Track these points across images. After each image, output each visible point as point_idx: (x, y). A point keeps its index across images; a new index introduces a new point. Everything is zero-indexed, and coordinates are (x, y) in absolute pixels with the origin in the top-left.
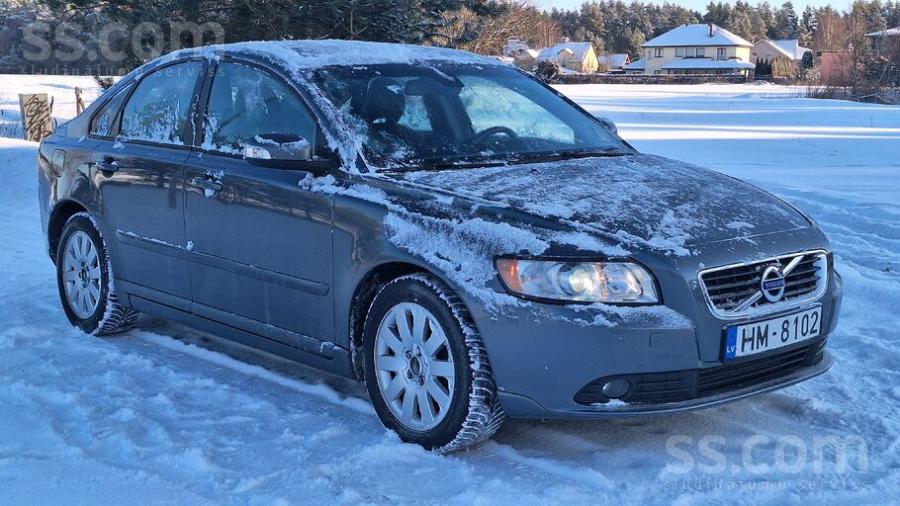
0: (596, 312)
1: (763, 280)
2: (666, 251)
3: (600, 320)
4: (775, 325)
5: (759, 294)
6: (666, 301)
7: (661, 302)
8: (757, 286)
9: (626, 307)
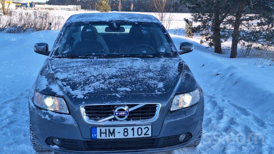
0: (47, 113)
1: (115, 111)
2: (74, 96)
3: (47, 117)
5: (113, 117)
6: (72, 114)
7: (70, 114)
8: (112, 113)
9: (58, 114)
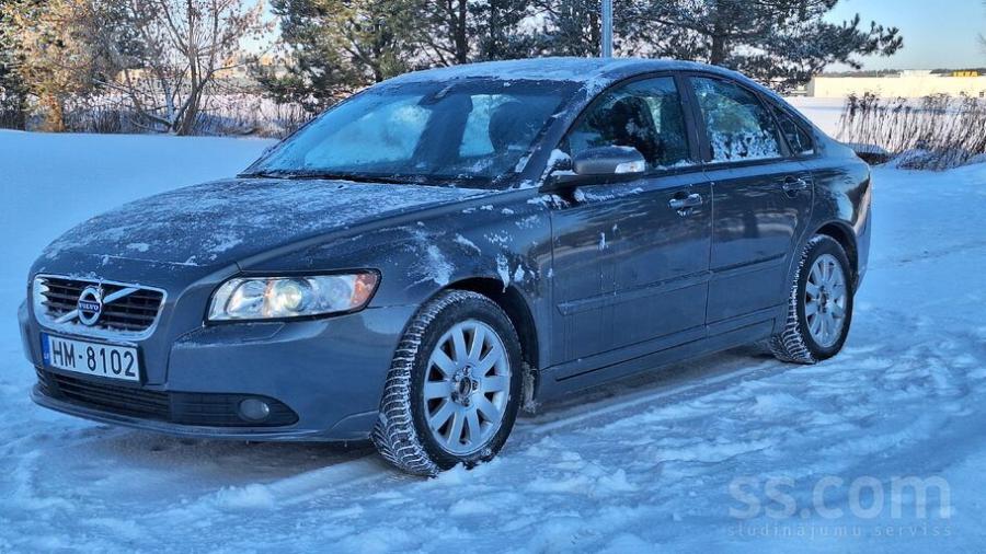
1: (80, 299)
4: (80, 348)
5: (74, 312)
8: (74, 304)
